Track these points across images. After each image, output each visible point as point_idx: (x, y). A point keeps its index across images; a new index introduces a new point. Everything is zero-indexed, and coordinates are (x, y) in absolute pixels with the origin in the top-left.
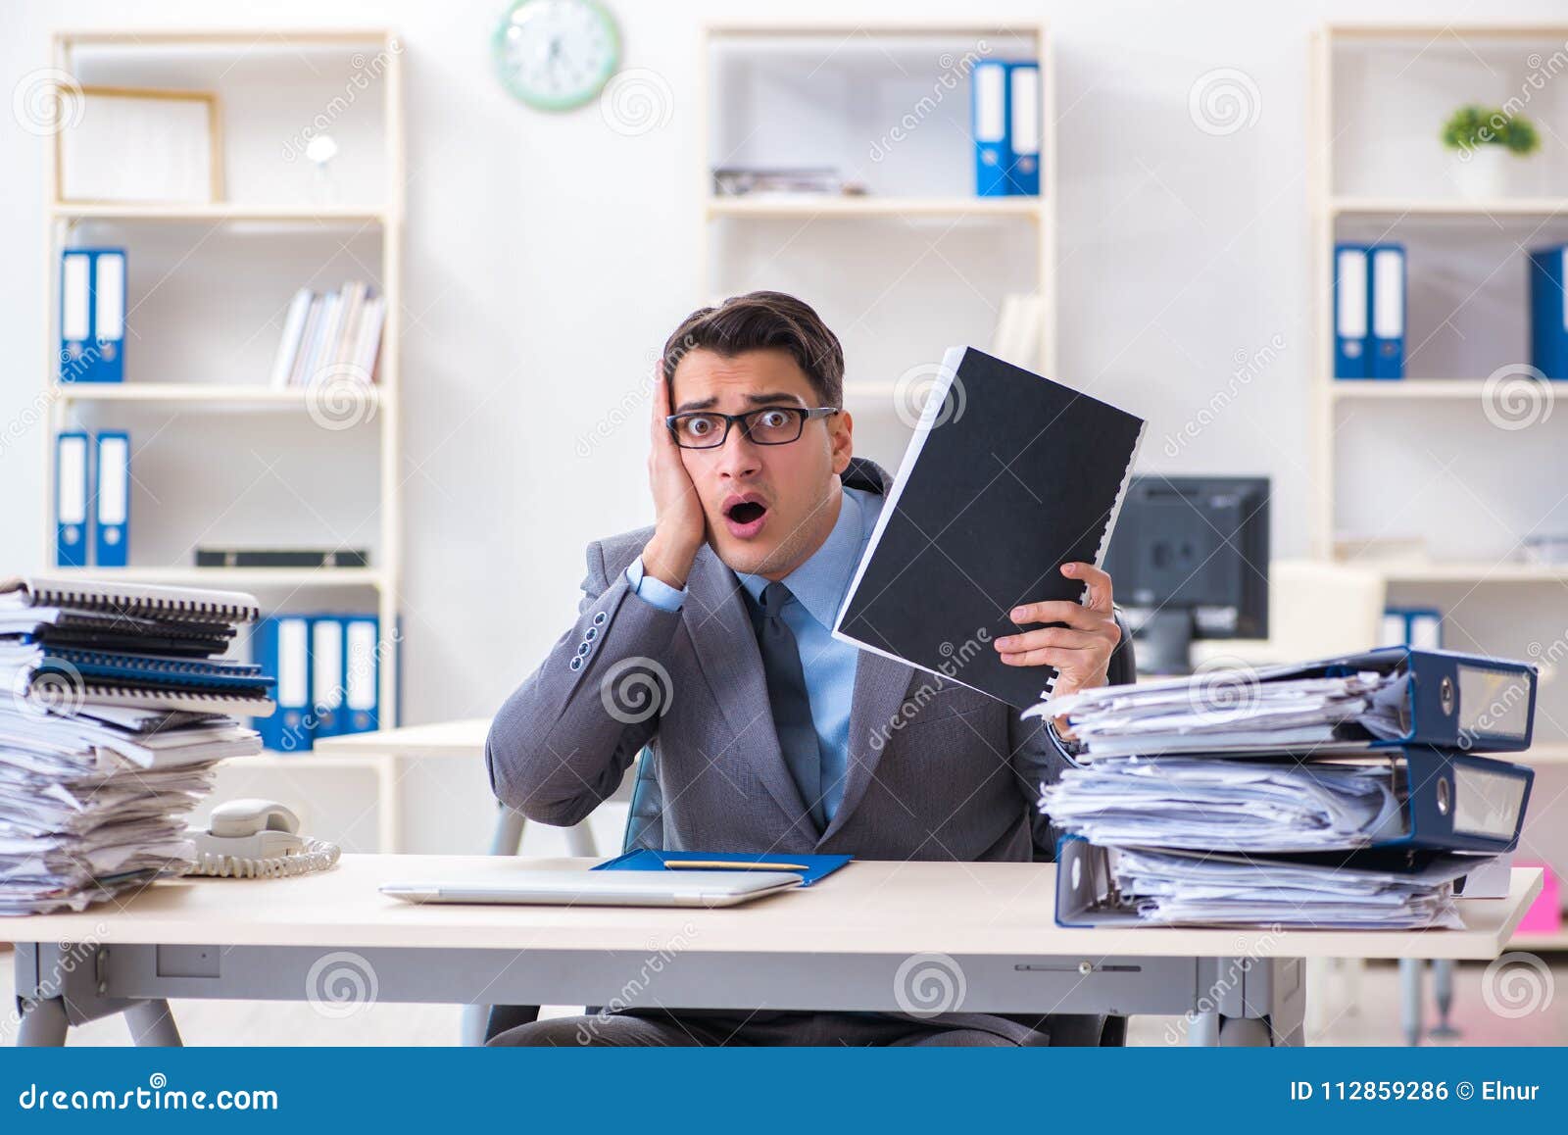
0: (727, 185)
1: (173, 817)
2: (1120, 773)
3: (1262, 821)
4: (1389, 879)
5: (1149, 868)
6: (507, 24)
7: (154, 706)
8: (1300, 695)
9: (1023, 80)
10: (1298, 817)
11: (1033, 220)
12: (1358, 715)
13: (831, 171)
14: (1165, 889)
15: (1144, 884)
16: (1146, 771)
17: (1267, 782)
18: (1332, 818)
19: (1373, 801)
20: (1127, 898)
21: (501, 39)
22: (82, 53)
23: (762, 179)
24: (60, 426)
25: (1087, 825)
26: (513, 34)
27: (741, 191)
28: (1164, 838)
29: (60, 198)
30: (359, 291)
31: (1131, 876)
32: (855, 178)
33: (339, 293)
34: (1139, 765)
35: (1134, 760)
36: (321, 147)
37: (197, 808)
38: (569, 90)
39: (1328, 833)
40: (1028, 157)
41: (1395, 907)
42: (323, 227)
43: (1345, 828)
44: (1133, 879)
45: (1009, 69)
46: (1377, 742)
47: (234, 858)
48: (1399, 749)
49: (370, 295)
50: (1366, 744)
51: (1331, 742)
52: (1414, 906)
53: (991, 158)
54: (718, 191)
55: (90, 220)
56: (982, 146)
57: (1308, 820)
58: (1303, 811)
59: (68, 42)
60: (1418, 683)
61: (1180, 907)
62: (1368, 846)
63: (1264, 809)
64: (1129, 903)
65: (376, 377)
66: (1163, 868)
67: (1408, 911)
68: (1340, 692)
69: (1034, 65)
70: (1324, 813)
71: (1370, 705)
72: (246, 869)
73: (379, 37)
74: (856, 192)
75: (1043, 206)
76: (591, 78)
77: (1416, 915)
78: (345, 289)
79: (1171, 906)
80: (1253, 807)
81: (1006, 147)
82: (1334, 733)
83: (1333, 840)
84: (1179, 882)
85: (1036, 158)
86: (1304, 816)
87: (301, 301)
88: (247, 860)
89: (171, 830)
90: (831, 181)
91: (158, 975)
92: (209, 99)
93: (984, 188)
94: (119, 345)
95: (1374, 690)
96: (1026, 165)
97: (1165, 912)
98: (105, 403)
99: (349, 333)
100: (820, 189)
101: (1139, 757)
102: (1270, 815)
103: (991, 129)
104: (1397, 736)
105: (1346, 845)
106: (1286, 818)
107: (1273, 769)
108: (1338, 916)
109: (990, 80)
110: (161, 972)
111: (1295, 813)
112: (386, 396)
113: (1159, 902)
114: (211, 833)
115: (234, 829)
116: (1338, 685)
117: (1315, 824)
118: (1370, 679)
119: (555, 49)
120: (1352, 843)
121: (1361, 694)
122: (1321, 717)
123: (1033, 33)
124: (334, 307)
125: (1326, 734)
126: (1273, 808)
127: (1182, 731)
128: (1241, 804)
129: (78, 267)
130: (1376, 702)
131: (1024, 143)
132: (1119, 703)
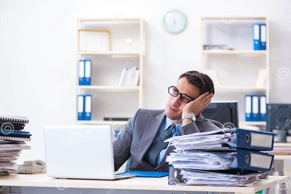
0: (207, 48)
1: (13, 161)
2: (181, 153)
3: (207, 163)
4: (232, 176)
5: (186, 173)
6: (165, 17)
7: (4, 139)
8: (215, 138)
9: (263, 28)
10: (214, 163)
11: (265, 55)
12: (226, 142)
13: (226, 45)
14: (189, 177)
15: (185, 176)
16: (185, 153)
17: (208, 155)
18: (221, 163)
19: (232, 160)
20: (183, 179)
21: (164, 20)
22: (85, 23)
23: (213, 47)
24: (79, 93)
25: (174, 164)
26: (167, 19)
27: (209, 49)
28: (188, 167)
29: (79, 50)
30: (135, 68)
31: (183, 174)
32: (231, 47)
33: (131, 68)
34: (185, 152)
35: (184, 151)
36: (129, 41)
37: (18, 160)
38: (177, 30)
39: (219, 166)
40: (264, 43)
41: (234, 182)
42: (129, 56)
43: (224, 165)
44: (183, 175)
45: (260, 25)
46: (230, 148)
47: (27, 169)
48: (235, 149)
49: (137, 69)
50: (228, 148)
51: (221, 147)
52: (239, 181)
53: (257, 43)
54: (205, 49)
55: (86, 55)
56: (255, 40)
57: (216, 163)
58: (215, 161)
59: (82, 21)
60: (238, 136)
61: (192, 181)
62: (228, 169)
63: (207, 161)
64: (183, 180)
65: (138, 85)
66: (189, 173)
67: (237, 182)
68: (223, 137)
69: (265, 25)
70: (219, 162)
71: (230, 140)
72: (29, 172)
73: (139, 20)
74: (231, 49)
75: (267, 52)
76: (181, 28)
77: (239, 183)
78: (132, 68)
79: (190, 181)
80: (205, 160)
81: (259, 40)
82: (222, 145)
83: (220, 168)
84: (192, 176)
85: (265, 43)
86: (215, 163)
87: (124, 70)
88: (30, 170)
89: (13, 164)
90: (226, 47)
91: (10, 193)
92: (108, 32)
93: (255, 49)
94: (90, 78)
95: (231, 137)
96: (263, 44)
97: (189, 182)
98: (88, 90)
99: (133, 76)
100: (224, 49)
101: (185, 150)
102: (208, 162)
103: (257, 37)
104: (234, 146)
105: (223, 169)
106: (212, 163)
107: (210, 153)
108: (223, 183)
109: (257, 28)
110: (11, 191)
111: (213, 162)
112: (140, 88)
113: (188, 180)
114: (24, 165)
115: (28, 164)
116: (222, 136)
117: (218, 164)
118: (229, 135)
119: (175, 22)
120: (225, 168)
121: (228, 138)
122: (219, 142)
123: (264, 19)
124: (130, 71)
125: (220, 146)
126: (209, 161)
127: (192, 145)
128: (203, 160)
129: (82, 63)
130: (232, 139)
131: (263, 40)
132: (180, 139)
